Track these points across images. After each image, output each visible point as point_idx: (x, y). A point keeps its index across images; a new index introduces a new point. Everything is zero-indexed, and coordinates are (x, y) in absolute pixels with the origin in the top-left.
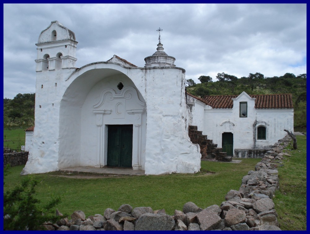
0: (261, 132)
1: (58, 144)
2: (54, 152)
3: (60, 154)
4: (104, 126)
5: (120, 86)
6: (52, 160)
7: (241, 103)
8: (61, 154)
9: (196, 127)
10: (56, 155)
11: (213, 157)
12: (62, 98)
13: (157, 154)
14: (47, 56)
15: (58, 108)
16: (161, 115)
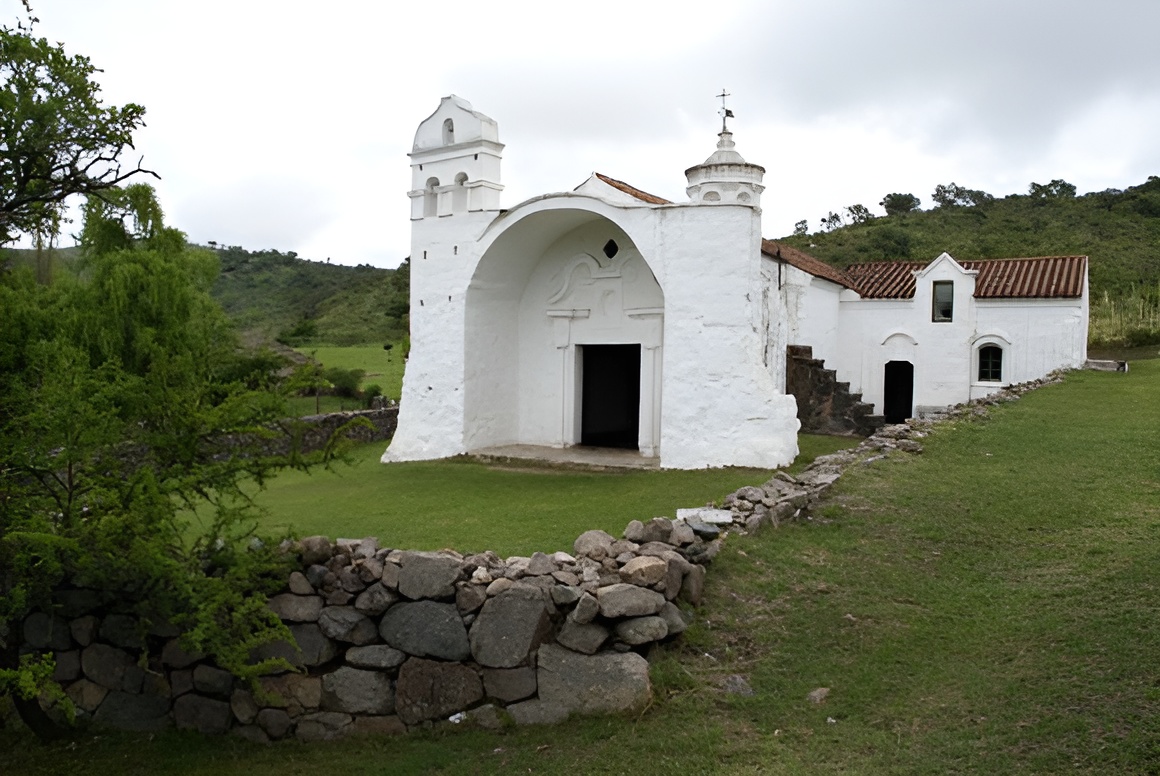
0: (990, 360)
1: (461, 391)
2: (454, 411)
3: (466, 415)
4: (573, 348)
5: (611, 250)
6: (449, 429)
7: (936, 283)
8: (470, 416)
9: (808, 350)
10: (460, 418)
11: (848, 426)
12: (469, 283)
13: (689, 420)
14: (434, 182)
15: (460, 306)
16: (699, 324)
